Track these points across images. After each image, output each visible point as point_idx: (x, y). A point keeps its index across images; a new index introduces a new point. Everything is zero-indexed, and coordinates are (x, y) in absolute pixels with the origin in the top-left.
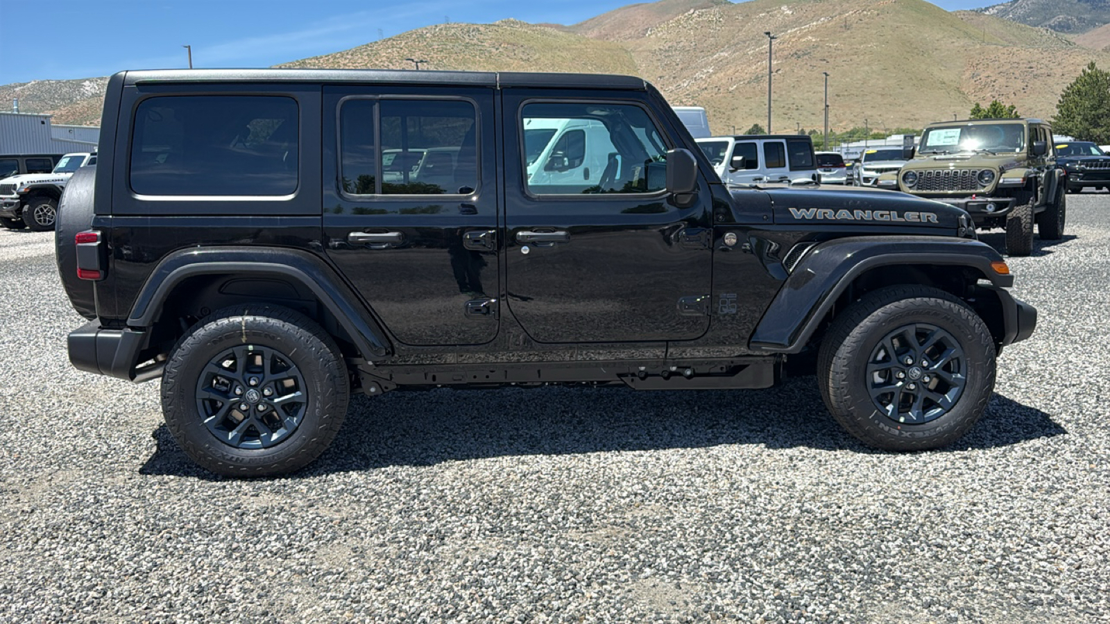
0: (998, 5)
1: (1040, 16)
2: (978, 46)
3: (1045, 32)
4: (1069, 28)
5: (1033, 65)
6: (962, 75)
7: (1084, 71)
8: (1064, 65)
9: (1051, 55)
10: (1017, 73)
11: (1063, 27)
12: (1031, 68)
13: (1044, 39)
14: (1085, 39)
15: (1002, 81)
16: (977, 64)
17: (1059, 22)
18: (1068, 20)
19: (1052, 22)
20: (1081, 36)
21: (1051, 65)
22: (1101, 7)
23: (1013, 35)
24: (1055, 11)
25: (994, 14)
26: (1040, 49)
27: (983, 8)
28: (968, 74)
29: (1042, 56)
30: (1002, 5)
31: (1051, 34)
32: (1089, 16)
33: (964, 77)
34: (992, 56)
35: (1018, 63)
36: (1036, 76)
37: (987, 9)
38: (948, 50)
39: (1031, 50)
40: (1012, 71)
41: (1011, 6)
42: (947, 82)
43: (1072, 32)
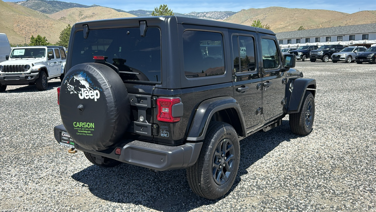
0: (21, 2)
1: (36, 7)
2: (18, 15)
3: (39, 12)
4: (46, 12)
5: (38, 23)
6: (13, 25)
7: (67, 27)
8: (47, 24)
9: (43, 20)
10: (33, 26)
11: (44, 11)
12: (37, 24)
13: (39, 15)
14: (52, 16)
15: (28, 28)
16: (18, 22)
17: (43, 10)
18: (45, 9)
19: (40, 9)
20: (51, 15)
21: (44, 24)
22: (55, 6)
23: (29, 12)
24: (41, 6)
25: (20, 5)
26: (39, 18)
27: (16, 2)
28: (15, 25)
29: (40, 20)
30: (23, 1)
31: (41, 13)
32: (52, 9)
33: (14, 26)
34: (23, 19)
35: (33, 22)
36: (39, 27)
37: (17, 2)
38: (7, 16)
39: (36, 18)
40: (31, 25)
41: (26, 2)
42: (8, 27)
43: (47, 13)
